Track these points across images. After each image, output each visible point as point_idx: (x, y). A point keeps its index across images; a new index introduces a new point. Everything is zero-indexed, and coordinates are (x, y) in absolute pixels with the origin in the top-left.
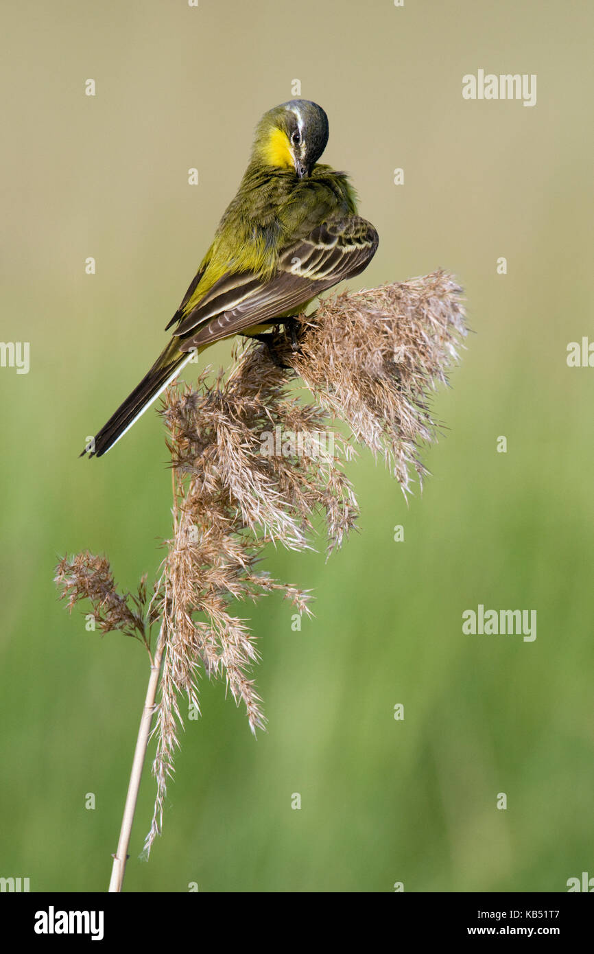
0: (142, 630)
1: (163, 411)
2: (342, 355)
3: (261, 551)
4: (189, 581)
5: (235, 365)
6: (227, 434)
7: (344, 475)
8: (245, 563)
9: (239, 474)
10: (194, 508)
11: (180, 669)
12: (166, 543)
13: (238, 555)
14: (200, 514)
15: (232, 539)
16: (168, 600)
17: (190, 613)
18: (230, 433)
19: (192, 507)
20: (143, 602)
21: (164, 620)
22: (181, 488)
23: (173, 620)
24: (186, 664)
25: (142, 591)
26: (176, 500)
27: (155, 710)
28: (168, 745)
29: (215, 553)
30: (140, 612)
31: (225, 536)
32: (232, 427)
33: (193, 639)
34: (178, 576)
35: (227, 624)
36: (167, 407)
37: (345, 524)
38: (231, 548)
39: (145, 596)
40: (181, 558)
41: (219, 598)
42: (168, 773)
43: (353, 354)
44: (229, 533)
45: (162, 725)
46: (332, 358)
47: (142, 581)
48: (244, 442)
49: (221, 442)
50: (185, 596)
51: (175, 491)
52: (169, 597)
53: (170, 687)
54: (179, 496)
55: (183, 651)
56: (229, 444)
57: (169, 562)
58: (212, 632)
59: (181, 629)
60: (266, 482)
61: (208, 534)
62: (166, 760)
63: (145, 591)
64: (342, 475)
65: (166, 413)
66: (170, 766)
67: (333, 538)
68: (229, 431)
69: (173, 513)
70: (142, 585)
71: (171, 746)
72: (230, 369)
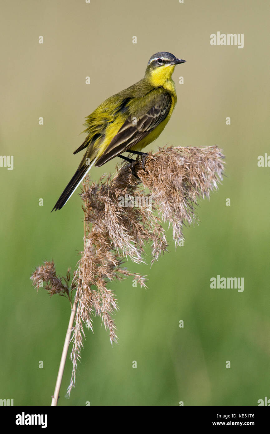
0: (68, 293)
1: (81, 194)
2: (165, 175)
3: (124, 259)
4: (90, 271)
5: (117, 172)
6: (110, 207)
7: (161, 227)
8: (116, 264)
9: (113, 226)
10: (94, 238)
11: (84, 312)
12: (80, 253)
13: (113, 260)
14: (96, 240)
15: (111, 253)
16: (80, 279)
17: (90, 286)
18: (111, 206)
19: (92, 237)
20: (68, 280)
21: (78, 289)
22: (88, 228)
23: (82, 289)
24: (87, 309)
25: (68, 276)
26: (85, 233)
27: (72, 330)
28: (78, 346)
29: (103, 259)
30: (67, 284)
31: (108, 251)
32: (112, 203)
33: (91, 298)
34: (86, 268)
35: (105, 292)
36: (84, 192)
37: (160, 250)
38: (110, 257)
39: (69, 277)
40: (87, 260)
41: (103, 280)
42: (78, 358)
43: (170, 175)
44: (109, 250)
45: (75, 337)
46: (160, 175)
47: (68, 270)
48: (117, 211)
49: (107, 210)
50: (88, 278)
51: (85, 229)
52: (81, 278)
53: (80, 320)
54: (87, 232)
55: (86, 303)
56: (110, 211)
57: (81, 261)
58: (98, 295)
59: (86, 293)
60: (126, 231)
61: (99, 250)
62: (77, 353)
63: (69, 275)
64: (160, 226)
65: (82, 195)
66: (79, 355)
67: (154, 257)
68: (111, 205)
69: (84, 239)
70: (68, 272)
71: (79, 347)
72: (114, 174)
